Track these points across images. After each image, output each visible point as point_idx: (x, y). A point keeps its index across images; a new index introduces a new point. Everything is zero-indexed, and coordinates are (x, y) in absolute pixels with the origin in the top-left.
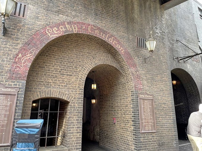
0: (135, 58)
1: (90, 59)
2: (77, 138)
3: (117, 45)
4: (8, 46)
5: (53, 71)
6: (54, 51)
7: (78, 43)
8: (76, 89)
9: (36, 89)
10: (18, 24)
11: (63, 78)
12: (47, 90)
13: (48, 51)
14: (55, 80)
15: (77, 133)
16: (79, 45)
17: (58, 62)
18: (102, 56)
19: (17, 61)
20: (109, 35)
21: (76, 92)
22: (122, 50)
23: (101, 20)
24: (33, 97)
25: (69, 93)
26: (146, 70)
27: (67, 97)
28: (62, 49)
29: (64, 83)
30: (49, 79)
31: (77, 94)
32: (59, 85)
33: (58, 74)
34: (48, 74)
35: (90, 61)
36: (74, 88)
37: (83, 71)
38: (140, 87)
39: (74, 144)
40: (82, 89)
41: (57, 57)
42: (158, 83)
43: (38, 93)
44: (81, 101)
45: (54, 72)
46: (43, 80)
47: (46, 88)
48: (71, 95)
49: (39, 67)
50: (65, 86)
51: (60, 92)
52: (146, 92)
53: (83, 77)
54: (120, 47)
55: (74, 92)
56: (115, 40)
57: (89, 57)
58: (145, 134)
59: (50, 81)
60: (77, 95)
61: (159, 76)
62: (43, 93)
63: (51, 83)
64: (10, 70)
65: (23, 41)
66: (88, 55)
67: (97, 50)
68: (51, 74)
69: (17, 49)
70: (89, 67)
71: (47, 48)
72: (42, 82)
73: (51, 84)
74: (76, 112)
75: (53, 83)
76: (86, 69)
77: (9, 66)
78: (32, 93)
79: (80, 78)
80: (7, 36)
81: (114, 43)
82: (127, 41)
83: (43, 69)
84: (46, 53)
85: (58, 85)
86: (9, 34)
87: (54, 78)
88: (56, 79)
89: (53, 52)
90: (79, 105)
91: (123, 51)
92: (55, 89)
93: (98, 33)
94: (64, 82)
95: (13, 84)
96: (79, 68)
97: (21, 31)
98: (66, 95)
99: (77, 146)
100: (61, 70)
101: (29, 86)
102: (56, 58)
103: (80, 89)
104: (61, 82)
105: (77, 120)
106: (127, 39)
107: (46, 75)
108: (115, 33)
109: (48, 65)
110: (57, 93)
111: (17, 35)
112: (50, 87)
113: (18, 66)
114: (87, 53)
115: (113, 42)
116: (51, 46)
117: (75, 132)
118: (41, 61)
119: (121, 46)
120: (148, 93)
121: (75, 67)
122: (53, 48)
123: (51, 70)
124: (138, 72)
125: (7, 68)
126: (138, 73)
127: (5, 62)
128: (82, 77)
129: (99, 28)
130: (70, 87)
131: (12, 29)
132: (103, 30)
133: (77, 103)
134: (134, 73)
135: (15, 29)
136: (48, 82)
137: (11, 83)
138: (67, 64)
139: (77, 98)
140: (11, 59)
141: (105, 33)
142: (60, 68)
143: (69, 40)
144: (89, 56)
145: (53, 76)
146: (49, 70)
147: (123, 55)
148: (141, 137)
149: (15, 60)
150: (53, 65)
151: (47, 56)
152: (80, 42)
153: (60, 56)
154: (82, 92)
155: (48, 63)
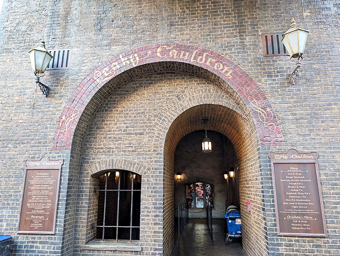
0: (260, 81)
1: (173, 102)
2: (155, 232)
3: (216, 64)
4: (51, 109)
5: (115, 131)
6: (115, 101)
7: (151, 80)
8: (151, 154)
9: (94, 159)
10: (61, 78)
11: (130, 139)
12: (108, 160)
13: (107, 104)
14: (118, 144)
15: (155, 224)
16: (153, 82)
17: (122, 117)
18: (195, 92)
19: (61, 125)
20: (197, 51)
21: (151, 158)
22: (226, 72)
23: (182, 29)
24: (91, 170)
25: (140, 161)
26: (292, 100)
27: (137, 167)
28: (126, 97)
29: (131, 147)
30: (110, 143)
31: (152, 161)
32: (125, 151)
33: (122, 134)
34: (109, 136)
35: (172, 105)
36: (148, 153)
37: (162, 123)
38: (275, 139)
39: (151, 241)
40: (161, 154)
41: (120, 109)
42: (331, 124)
43: (97, 165)
44: (160, 172)
45: (117, 133)
46: (103, 146)
47: (106, 157)
48: (143, 165)
49: (97, 128)
50: (133, 151)
51: (125, 160)
52: (295, 148)
53: (162, 133)
54: (222, 67)
55: (147, 160)
56: (211, 57)
57: (171, 99)
58: (293, 238)
59: (112, 146)
60: (152, 164)
61: (333, 106)
62: (103, 164)
63: (113, 148)
64: (54, 139)
65: (66, 98)
66: (169, 96)
67: (186, 84)
68: (113, 136)
69: (61, 110)
70: (172, 116)
71: (107, 100)
72: (102, 148)
73: (114, 150)
74: (152, 192)
75: (116, 148)
76: (166, 119)
77: (52, 133)
78: (90, 165)
79: (157, 135)
80: (50, 97)
81: (208, 63)
82: (239, 50)
83: (102, 131)
84: (105, 107)
85: (123, 151)
86: (52, 94)
87: (117, 141)
88: (119, 142)
89: (115, 104)
90: (156, 180)
91: (229, 73)
92: (119, 158)
93: (175, 54)
94: (132, 145)
95: (57, 155)
96: (154, 120)
97: (65, 86)
98: (134, 164)
99: (155, 245)
100: (127, 127)
101: (86, 156)
102: (119, 112)
103: (158, 154)
104: (127, 145)
105: (154, 204)
106: (239, 47)
107: (106, 138)
108: (209, 44)
109: (108, 123)
110: (122, 162)
111: (61, 92)
112: (112, 155)
113: (62, 132)
114: (167, 92)
115: (206, 61)
116: (111, 96)
117: (152, 223)
118: (99, 119)
119: (223, 65)
120: (300, 149)
121: (148, 120)
122: (114, 97)
123: (112, 129)
124: (270, 107)
125: (50, 137)
126: (268, 110)
127: (49, 129)
128: (159, 134)
129: (177, 44)
130: (141, 152)
131: (55, 86)
132: (185, 46)
133: (152, 177)
134: (259, 110)
135: (58, 86)
136: (110, 148)
137: (55, 155)
138: (135, 117)
139: (153, 169)
140: (55, 125)
141: (188, 51)
142: (125, 125)
143: (137, 79)
144: (171, 97)
145: (116, 138)
146: (110, 131)
147: (229, 80)
148: (280, 245)
149: (59, 125)
150: (115, 123)
151: (106, 110)
152: (155, 77)
153: (124, 107)
154: (160, 158)
155: (109, 120)
